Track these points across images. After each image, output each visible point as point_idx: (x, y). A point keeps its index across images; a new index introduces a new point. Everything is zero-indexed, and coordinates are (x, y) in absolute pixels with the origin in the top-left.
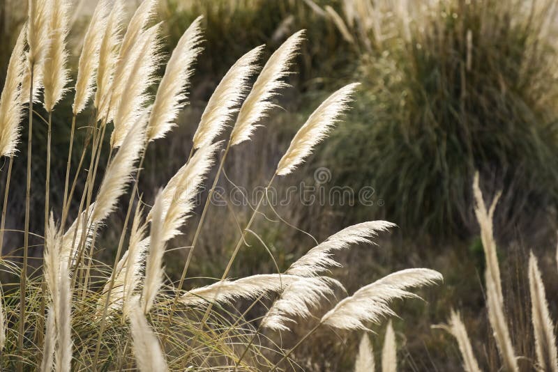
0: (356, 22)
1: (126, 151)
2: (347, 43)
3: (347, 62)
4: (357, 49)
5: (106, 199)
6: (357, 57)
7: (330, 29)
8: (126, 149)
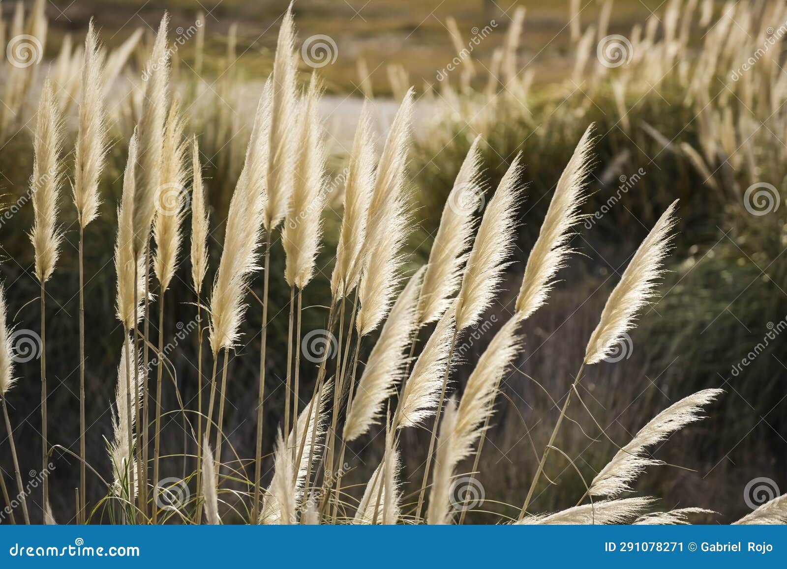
0: (718, 160)
1: (390, 337)
2: (707, 189)
3: (705, 216)
4: (721, 197)
5: (364, 406)
6: (720, 209)
7: (681, 169)
8: (390, 334)
